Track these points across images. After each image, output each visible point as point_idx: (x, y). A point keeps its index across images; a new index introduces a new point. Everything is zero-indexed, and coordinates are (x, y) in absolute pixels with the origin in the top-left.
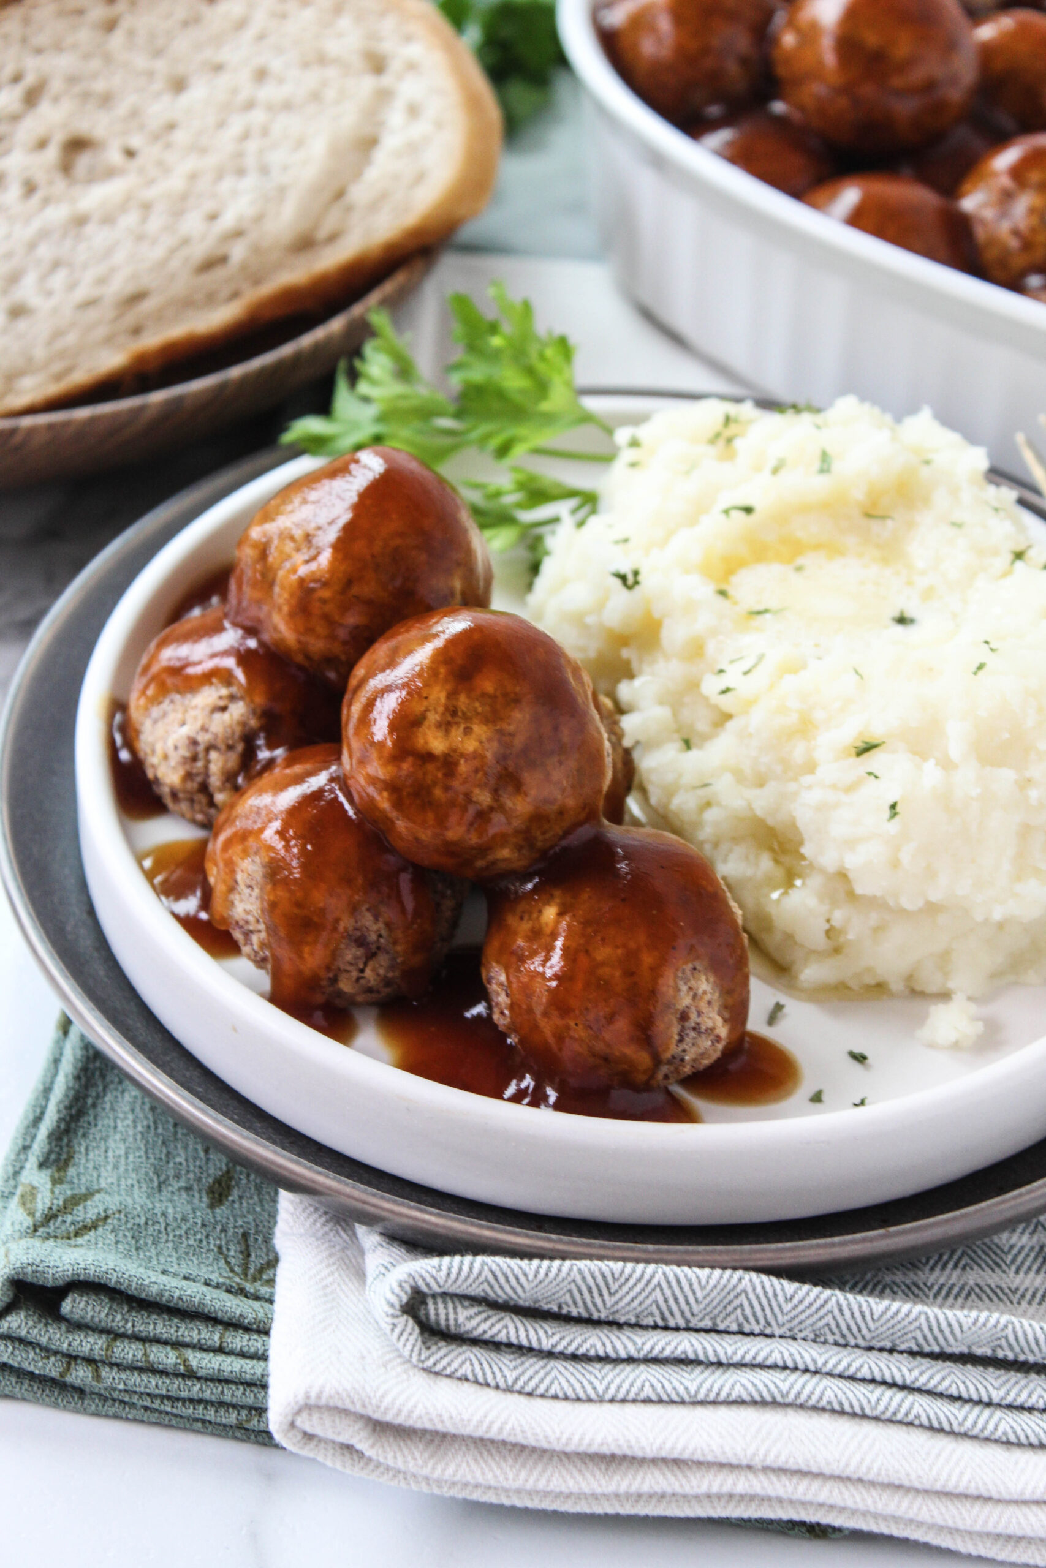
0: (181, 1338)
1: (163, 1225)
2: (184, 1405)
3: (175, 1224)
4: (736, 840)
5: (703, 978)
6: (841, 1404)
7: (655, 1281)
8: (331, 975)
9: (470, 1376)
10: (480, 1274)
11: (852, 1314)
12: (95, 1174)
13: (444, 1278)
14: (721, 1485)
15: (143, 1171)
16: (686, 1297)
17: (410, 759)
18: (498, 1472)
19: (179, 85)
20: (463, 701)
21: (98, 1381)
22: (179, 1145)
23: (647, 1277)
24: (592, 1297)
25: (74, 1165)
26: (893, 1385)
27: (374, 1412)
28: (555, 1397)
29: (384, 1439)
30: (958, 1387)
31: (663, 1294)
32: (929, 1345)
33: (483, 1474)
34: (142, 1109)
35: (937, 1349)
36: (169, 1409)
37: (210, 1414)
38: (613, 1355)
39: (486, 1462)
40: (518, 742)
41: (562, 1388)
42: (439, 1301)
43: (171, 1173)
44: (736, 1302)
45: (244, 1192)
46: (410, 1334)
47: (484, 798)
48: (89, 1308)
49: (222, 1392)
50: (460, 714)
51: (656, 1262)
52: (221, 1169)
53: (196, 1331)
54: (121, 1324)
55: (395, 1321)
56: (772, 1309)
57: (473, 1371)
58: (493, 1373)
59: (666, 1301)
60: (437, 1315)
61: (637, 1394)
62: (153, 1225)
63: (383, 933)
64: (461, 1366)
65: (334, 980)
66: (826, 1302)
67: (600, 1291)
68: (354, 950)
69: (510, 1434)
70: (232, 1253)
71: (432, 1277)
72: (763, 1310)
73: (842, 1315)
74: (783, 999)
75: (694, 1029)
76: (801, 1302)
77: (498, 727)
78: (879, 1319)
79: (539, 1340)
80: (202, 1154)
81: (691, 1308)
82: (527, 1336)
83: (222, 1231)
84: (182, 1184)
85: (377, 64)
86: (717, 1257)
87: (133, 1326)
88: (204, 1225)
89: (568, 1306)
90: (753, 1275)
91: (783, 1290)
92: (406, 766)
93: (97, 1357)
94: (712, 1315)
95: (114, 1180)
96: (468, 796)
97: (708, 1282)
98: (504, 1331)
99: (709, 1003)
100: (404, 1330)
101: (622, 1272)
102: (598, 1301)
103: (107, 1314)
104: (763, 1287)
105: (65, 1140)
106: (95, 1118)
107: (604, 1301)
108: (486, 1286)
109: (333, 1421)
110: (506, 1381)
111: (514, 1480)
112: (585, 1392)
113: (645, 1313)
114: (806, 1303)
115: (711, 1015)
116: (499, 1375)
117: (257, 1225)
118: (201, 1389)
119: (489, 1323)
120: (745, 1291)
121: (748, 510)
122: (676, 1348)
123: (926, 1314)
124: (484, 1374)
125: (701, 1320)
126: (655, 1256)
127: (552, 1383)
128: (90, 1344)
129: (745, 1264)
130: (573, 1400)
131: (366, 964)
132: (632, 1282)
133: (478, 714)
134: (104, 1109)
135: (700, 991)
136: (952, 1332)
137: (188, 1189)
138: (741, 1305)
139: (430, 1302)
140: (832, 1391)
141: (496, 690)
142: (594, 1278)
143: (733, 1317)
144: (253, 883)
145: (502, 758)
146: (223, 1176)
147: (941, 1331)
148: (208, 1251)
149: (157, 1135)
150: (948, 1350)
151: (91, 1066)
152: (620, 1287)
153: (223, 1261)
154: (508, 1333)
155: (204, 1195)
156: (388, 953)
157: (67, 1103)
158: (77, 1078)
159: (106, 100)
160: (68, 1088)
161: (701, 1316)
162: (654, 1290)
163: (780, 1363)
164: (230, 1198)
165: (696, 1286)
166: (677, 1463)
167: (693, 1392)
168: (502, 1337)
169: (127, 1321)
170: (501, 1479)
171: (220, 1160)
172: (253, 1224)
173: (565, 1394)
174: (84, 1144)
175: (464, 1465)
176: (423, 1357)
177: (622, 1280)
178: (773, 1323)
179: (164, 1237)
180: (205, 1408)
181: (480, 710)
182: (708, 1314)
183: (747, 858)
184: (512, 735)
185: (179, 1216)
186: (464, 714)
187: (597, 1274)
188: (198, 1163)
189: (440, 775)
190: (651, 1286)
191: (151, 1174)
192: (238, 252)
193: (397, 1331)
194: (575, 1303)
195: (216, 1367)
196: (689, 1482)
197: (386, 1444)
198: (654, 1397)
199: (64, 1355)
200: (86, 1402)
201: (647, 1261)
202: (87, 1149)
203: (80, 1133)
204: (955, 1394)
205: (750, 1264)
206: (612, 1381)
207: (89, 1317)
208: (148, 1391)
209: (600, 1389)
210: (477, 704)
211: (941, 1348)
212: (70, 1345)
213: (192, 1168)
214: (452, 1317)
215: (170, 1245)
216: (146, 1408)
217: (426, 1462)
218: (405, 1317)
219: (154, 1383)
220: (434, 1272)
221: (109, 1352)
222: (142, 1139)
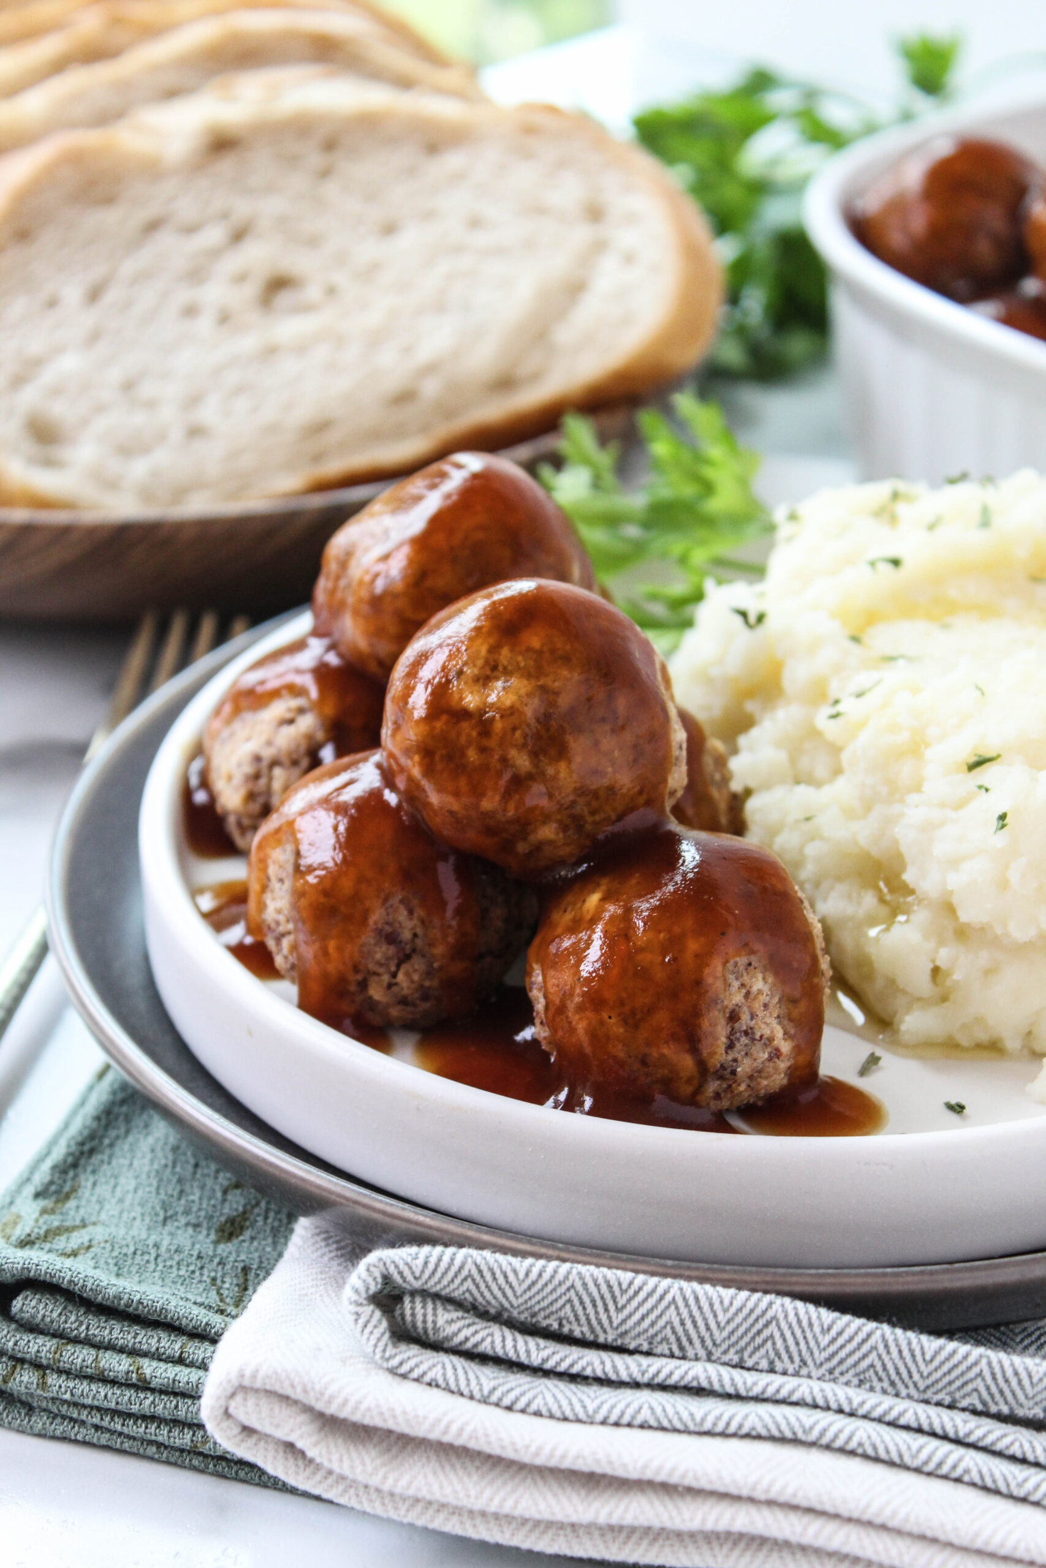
0: (137, 1346)
1: (153, 1255)
2: (135, 1423)
3: (167, 1256)
4: (839, 879)
5: (760, 976)
6: (875, 1448)
7: (669, 1298)
8: (359, 977)
9: (441, 1382)
10: (461, 1268)
11: (900, 1352)
12: (97, 1207)
13: (420, 1267)
14: (717, 1520)
15: (150, 1205)
16: (705, 1319)
17: (444, 717)
18: (458, 1487)
19: (389, 229)
20: (505, 653)
21: (43, 1389)
22: (196, 1184)
23: (660, 1291)
24: (597, 1313)
25: (75, 1198)
26: (945, 1437)
27: (317, 1399)
28: (538, 1414)
29: (331, 1441)
30: (1021, 1446)
31: (679, 1314)
32: (996, 1404)
33: (441, 1487)
34: (163, 1149)
35: (1005, 1410)
36: (119, 1427)
37: (163, 1434)
38: (613, 1377)
39: (446, 1476)
40: (564, 702)
41: (546, 1404)
42: (418, 1300)
43: (180, 1209)
44: (766, 1333)
45: (259, 1233)
46: (375, 1327)
47: (522, 762)
48: (41, 1306)
49: (176, 1407)
50: (501, 668)
51: (675, 1277)
52: (236, 1210)
53: (156, 1339)
54: (74, 1326)
55: (360, 1309)
56: (807, 1343)
57: (444, 1375)
58: (468, 1380)
59: (682, 1323)
60: (413, 1315)
61: (633, 1417)
62: (142, 1255)
63: (419, 931)
64: (430, 1369)
65: (363, 985)
66: (869, 1336)
67: (605, 1305)
68: (384, 948)
69: (470, 1438)
70: (227, 1285)
71: (407, 1264)
72: (797, 1344)
73: (888, 1352)
74: (879, 1052)
75: (746, 1033)
76: (840, 1334)
77: (541, 683)
78: (932, 1361)
79: (528, 1352)
80: (219, 1194)
81: (711, 1335)
82: (515, 1347)
83: (219, 1263)
84: (192, 1218)
85: (595, 213)
86: (747, 1278)
87: (87, 1328)
88: (199, 1257)
89: (570, 1323)
90: (787, 1300)
91: (819, 1318)
92: (439, 725)
93: (44, 1362)
94: (738, 1347)
95: (116, 1212)
96: (504, 760)
97: (731, 1304)
98: (489, 1340)
99: (766, 1006)
100: (368, 1322)
101: (631, 1283)
102: (603, 1317)
103: (60, 1314)
104: (796, 1314)
105: (71, 1174)
106: (111, 1157)
107: (609, 1318)
108: (469, 1284)
109: (272, 1410)
110: (481, 1390)
111: (477, 1498)
112: (573, 1410)
113: (659, 1338)
114: (846, 1336)
115: (768, 1020)
116: (473, 1382)
117: (261, 1262)
118: (153, 1402)
119: (472, 1329)
120: (774, 1318)
121: (896, 563)
122: (686, 1373)
123: (988, 1357)
124: (457, 1380)
125: (725, 1352)
126: (673, 1271)
127: (535, 1398)
128: (39, 1346)
129: (779, 1287)
130: (558, 1419)
131: (398, 966)
132: (642, 1295)
133: (519, 668)
134: (122, 1149)
135: (755, 989)
136: (1020, 1382)
137: (196, 1226)
138: (772, 1336)
139: (407, 1300)
140: (864, 1433)
141: (542, 646)
142: (597, 1286)
143: (762, 1351)
144: (284, 875)
145: (545, 719)
146: (238, 1216)
147: (1007, 1381)
148: (200, 1282)
149: (173, 1173)
150: (1020, 1412)
151: (116, 1110)
152: (629, 1301)
153: (215, 1292)
154: (493, 1342)
155: (213, 1232)
156: (424, 956)
157: (79, 1139)
158: (98, 1118)
159: (313, 242)
160: (85, 1127)
161: (724, 1346)
162: (667, 1307)
163: (809, 1400)
164: (241, 1238)
165: (717, 1306)
166: (666, 1489)
167: (698, 1418)
168: (485, 1347)
169: (81, 1323)
170: (462, 1495)
171: (237, 1203)
172: (257, 1260)
173: (549, 1411)
174: (91, 1179)
175: (421, 1477)
176: (387, 1354)
177: (631, 1292)
178: (810, 1362)
179: (152, 1266)
180: (159, 1427)
181: (522, 664)
182: (733, 1345)
183: (849, 897)
184: (557, 694)
185: (173, 1248)
186: (505, 668)
187: (601, 1281)
188: (213, 1202)
189: (474, 734)
190: (664, 1303)
191: (158, 1208)
192: (431, 388)
193: (361, 1322)
194: (577, 1319)
195: (172, 1376)
196: (680, 1513)
197: (332, 1445)
198: (653, 1423)
199: (12, 1358)
200: (33, 1419)
201: (665, 1275)
202: (94, 1184)
203: (89, 1169)
204: (1019, 1454)
205: (786, 1288)
206: (606, 1401)
207: (40, 1316)
208: (96, 1403)
209: (591, 1408)
210: (520, 658)
211: (1011, 1409)
212: (16, 1344)
213: (204, 1206)
214: (430, 1318)
215: (157, 1274)
216: (97, 1428)
217: (376, 1470)
218: (372, 1307)
219: (103, 1394)
220: (409, 1260)
221: (57, 1356)
222: (156, 1176)
